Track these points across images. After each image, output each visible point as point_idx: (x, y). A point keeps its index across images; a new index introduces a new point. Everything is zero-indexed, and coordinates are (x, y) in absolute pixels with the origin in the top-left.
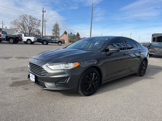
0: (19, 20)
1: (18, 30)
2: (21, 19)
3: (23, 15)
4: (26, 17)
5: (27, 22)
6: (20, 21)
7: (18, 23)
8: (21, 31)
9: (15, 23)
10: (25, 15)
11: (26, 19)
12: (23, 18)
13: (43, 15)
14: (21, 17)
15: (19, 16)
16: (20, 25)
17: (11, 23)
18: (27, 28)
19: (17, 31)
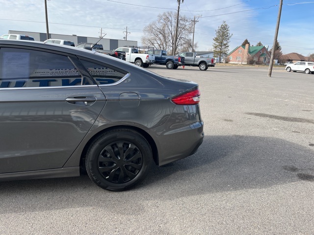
0: (158, 24)
1: (155, 42)
2: (162, 21)
3: (164, 14)
4: (170, 18)
5: (170, 27)
6: (159, 26)
7: (156, 29)
8: (159, 44)
9: (150, 29)
10: (169, 13)
11: (169, 21)
12: (165, 19)
13: (179, 8)
14: (160, 17)
15: (159, 16)
16: (159, 33)
17: (144, 31)
18: (170, 38)
19: (153, 44)
